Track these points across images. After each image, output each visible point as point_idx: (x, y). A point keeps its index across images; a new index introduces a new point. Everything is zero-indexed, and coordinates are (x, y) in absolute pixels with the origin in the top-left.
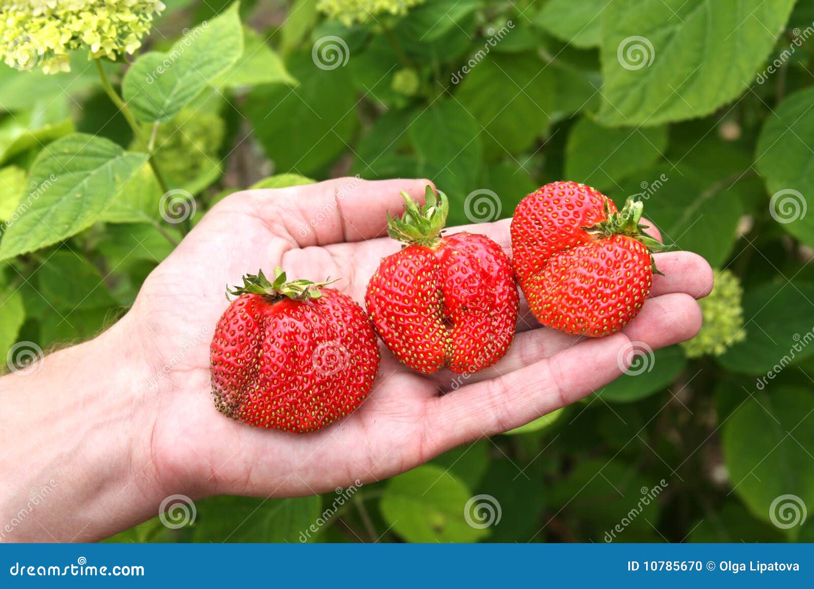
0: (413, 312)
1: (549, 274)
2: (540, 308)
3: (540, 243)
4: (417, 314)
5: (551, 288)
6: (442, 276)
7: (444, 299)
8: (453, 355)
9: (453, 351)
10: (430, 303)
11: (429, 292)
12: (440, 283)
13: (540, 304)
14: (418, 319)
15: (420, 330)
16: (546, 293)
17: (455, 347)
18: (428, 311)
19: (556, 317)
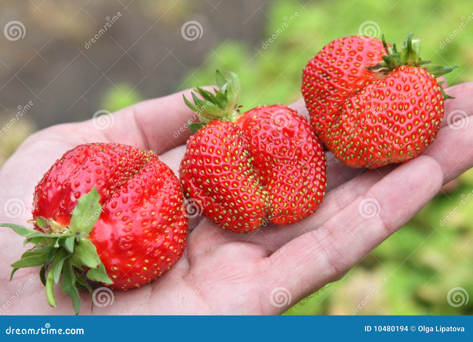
0: (225, 170)
1: (346, 116)
2: (345, 149)
3: (332, 92)
4: (229, 172)
5: (350, 126)
6: (246, 139)
7: (253, 159)
8: (271, 205)
9: (271, 201)
10: (240, 162)
11: (237, 152)
12: (246, 144)
13: (344, 147)
14: (231, 176)
15: (235, 185)
16: (347, 134)
17: (273, 197)
18: (240, 168)
19: (361, 151)
